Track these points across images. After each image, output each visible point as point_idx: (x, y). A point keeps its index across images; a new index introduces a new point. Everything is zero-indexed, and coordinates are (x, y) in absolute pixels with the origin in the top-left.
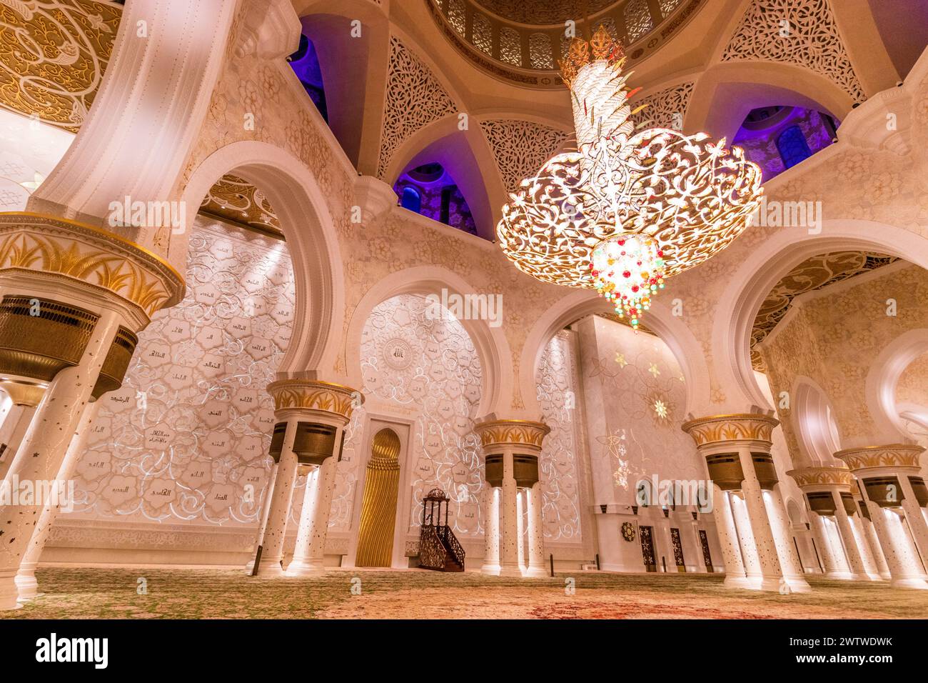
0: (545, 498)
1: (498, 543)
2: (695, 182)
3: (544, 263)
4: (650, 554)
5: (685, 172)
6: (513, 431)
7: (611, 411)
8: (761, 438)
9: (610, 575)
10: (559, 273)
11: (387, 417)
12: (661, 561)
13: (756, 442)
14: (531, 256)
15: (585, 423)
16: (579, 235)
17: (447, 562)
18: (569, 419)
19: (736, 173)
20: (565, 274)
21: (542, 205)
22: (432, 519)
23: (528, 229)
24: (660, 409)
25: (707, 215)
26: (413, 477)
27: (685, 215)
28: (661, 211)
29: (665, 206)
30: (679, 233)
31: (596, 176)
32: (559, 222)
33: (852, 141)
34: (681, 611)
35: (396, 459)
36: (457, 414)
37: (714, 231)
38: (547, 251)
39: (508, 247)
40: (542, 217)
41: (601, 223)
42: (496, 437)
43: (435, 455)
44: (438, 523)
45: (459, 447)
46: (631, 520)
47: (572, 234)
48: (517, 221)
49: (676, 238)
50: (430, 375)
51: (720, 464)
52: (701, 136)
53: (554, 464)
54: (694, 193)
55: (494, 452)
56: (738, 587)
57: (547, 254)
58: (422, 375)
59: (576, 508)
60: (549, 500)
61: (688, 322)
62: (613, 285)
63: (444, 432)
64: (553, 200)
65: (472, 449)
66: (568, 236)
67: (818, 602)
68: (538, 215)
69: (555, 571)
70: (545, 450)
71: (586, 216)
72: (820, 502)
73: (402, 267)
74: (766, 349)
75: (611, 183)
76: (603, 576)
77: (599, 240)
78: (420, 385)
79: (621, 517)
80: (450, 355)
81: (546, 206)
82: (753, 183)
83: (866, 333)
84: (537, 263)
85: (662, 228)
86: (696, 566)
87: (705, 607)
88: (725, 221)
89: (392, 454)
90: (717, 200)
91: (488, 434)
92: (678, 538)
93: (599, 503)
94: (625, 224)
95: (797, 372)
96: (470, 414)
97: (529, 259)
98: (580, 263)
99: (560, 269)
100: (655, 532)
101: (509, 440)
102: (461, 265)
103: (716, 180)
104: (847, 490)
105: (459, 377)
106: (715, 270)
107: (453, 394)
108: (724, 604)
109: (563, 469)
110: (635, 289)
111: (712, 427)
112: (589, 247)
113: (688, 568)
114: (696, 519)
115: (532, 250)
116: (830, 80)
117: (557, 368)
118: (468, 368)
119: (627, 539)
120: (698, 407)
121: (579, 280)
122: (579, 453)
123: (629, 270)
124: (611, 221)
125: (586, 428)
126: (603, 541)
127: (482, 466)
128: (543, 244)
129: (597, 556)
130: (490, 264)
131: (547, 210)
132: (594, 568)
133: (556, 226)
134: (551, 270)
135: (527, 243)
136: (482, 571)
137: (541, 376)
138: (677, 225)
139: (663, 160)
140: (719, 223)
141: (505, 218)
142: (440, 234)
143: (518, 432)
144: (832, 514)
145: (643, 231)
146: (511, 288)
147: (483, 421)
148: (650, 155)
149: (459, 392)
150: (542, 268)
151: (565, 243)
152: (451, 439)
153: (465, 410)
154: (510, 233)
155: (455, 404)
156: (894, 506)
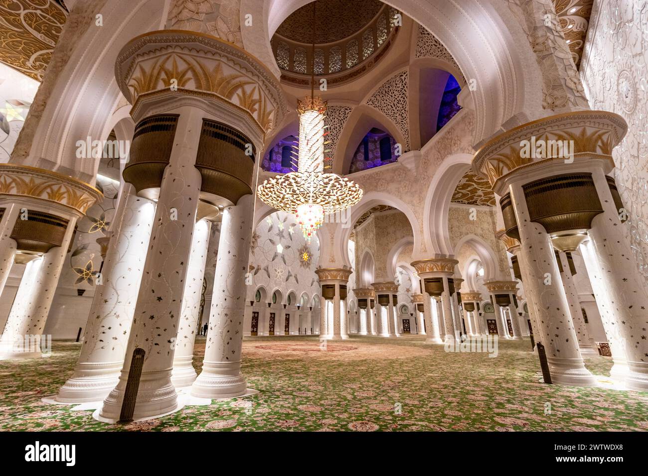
5: (339, 189)
8: (344, 279)
13: (342, 281)
16: (295, 200)
19: (355, 191)
23: (273, 192)
25: (343, 203)
29: (329, 197)
32: (288, 194)
33: (402, 164)
47: (292, 199)
51: (327, 289)
52: (346, 179)
54: (340, 195)
66: (290, 199)
68: (280, 189)
71: (299, 195)
72: (362, 303)
74: (357, 232)
77: (301, 203)
81: (284, 187)
82: (360, 194)
84: (272, 203)
85: (326, 203)
90: (347, 198)
94: (313, 200)
95: (366, 246)
97: (269, 200)
103: (348, 193)
104: (373, 299)
111: (327, 273)
116: (401, 135)
131: (284, 189)
138: (331, 203)
139: (332, 184)
141: (264, 185)
144: (365, 308)
148: (328, 182)
156: (386, 305)
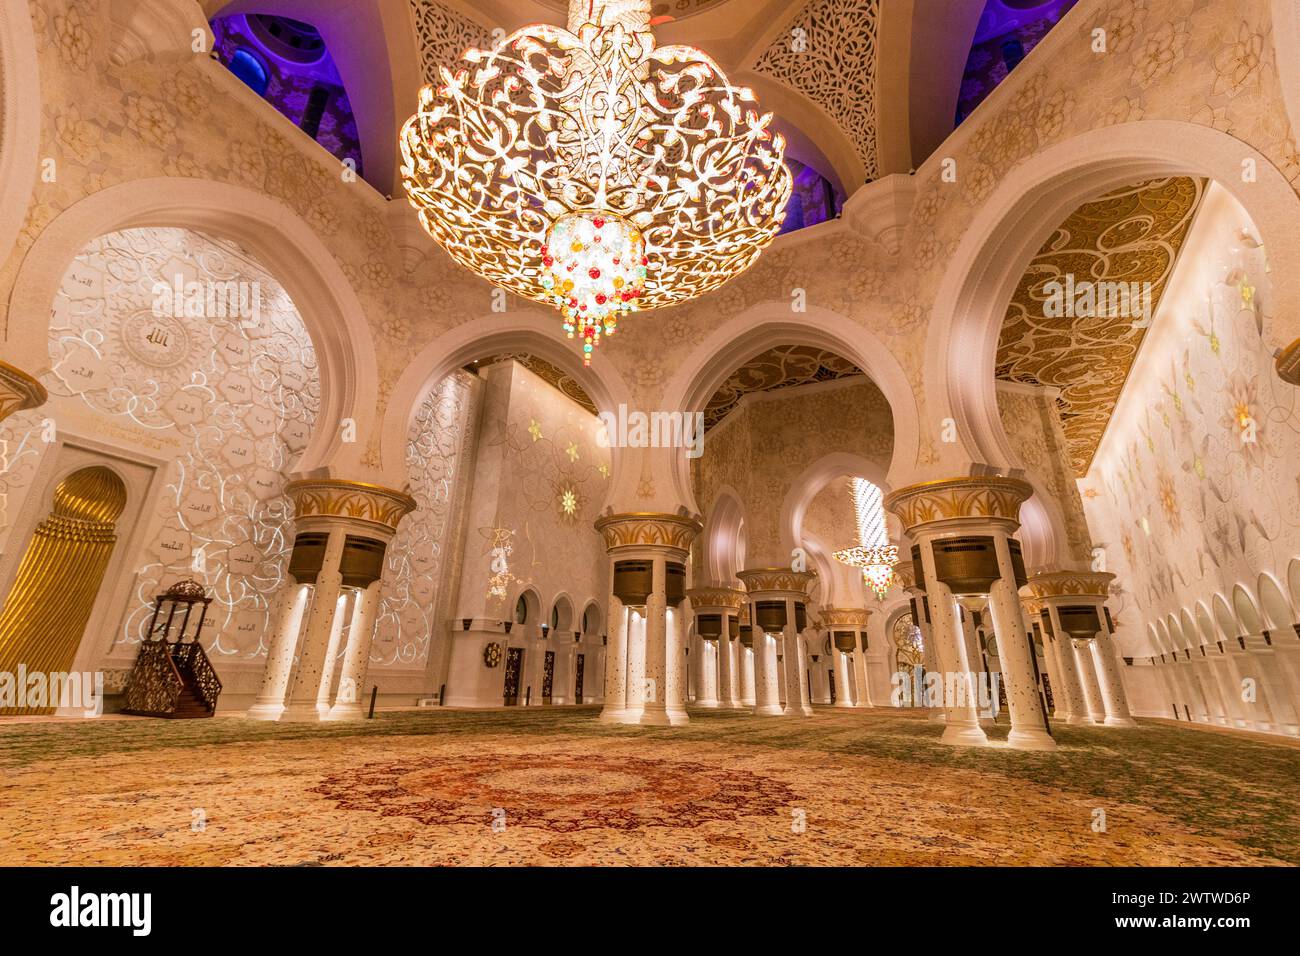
0: (384, 606)
1: (288, 671)
2: (719, 165)
3: (470, 226)
4: (513, 685)
5: (713, 143)
6: (354, 500)
7: (507, 496)
8: (680, 546)
9: (456, 713)
10: (489, 251)
11: (105, 446)
12: (524, 692)
13: (674, 550)
14: (451, 205)
15: (468, 507)
16: (539, 190)
17: (179, 702)
18: (446, 499)
19: (767, 173)
20: (499, 255)
21: (492, 109)
22: (167, 631)
23: (457, 150)
24: (569, 502)
25: (717, 224)
26: (142, 556)
27: (691, 212)
28: (665, 192)
29: (673, 186)
30: (675, 239)
31: (593, 91)
32: (513, 153)
33: (853, 223)
34: (556, 762)
35: (111, 524)
36: (259, 462)
37: (716, 254)
38: (481, 202)
39: (414, 176)
40: (488, 134)
41: (578, 180)
42: (323, 505)
43: (200, 525)
44: (181, 638)
45: (252, 516)
46: (499, 640)
47: (530, 184)
48: (442, 126)
49: (669, 245)
50: (218, 389)
51: (629, 573)
52: (747, 95)
53: (409, 559)
54: (713, 180)
55: (313, 530)
56: (615, 722)
57: (479, 208)
58: (203, 386)
59: (428, 624)
60: (391, 609)
61: (635, 390)
62: (572, 285)
63: (227, 490)
64: (514, 108)
65: (276, 523)
66: (521, 186)
67: (701, 736)
68: (482, 128)
69: (376, 709)
70: (399, 537)
71: (558, 158)
72: (708, 626)
73: (195, 173)
75: (610, 115)
76: (446, 714)
77: (566, 210)
78: (196, 403)
79: (486, 636)
80: (268, 365)
81: (499, 114)
82: (778, 201)
83: (797, 448)
84: (458, 221)
85: (658, 222)
86: (565, 697)
87: (585, 754)
88: (731, 244)
89: (103, 514)
90: (734, 206)
91: (309, 499)
92: (552, 663)
93: (462, 617)
94: (611, 195)
95: (723, 481)
96: (284, 467)
97: (447, 210)
98: (527, 243)
99: (494, 245)
100: (526, 656)
101: (344, 513)
102: (322, 214)
103: (744, 173)
104: (735, 614)
105: (277, 404)
106: (680, 333)
107: (259, 430)
108: (605, 747)
109: (420, 566)
110: (601, 299)
111: (631, 526)
112: (550, 218)
113: (554, 700)
114: (577, 640)
115: (456, 193)
116: (852, 144)
117: (445, 423)
118: (297, 393)
119: (489, 665)
120: (621, 500)
121: (517, 274)
122: (449, 547)
123: (600, 267)
124: (592, 181)
125: (468, 515)
126: (455, 667)
127: (286, 551)
128: (478, 186)
129: (443, 686)
130: (374, 233)
131: (499, 123)
132: (435, 703)
133: (506, 159)
134: (479, 242)
135: (450, 176)
136: (249, 714)
137: (419, 431)
138: (677, 225)
139: (691, 108)
140: (725, 244)
141: (422, 115)
142: (292, 146)
143: (363, 501)
144: (717, 638)
145: (632, 218)
146: (401, 280)
147: (305, 477)
148: (676, 91)
149: (270, 429)
150: (465, 234)
151: (513, 197)
152: (237, 502)
153: (276, 459)
154: (423, 148)
155: (260, 446)
156: (775, 631)
